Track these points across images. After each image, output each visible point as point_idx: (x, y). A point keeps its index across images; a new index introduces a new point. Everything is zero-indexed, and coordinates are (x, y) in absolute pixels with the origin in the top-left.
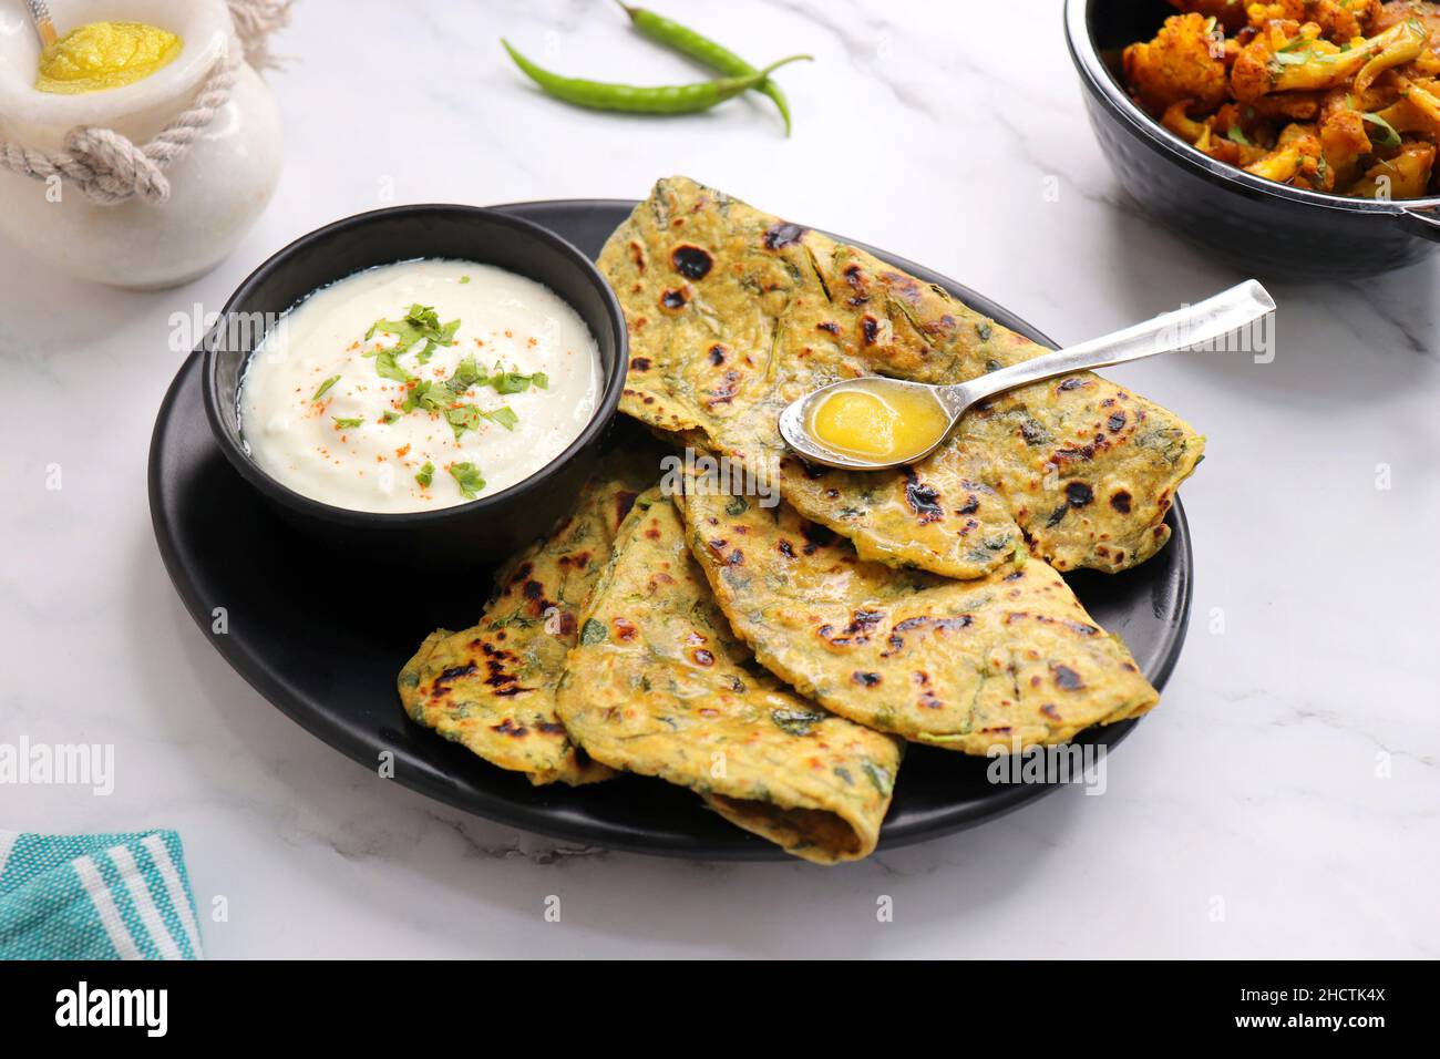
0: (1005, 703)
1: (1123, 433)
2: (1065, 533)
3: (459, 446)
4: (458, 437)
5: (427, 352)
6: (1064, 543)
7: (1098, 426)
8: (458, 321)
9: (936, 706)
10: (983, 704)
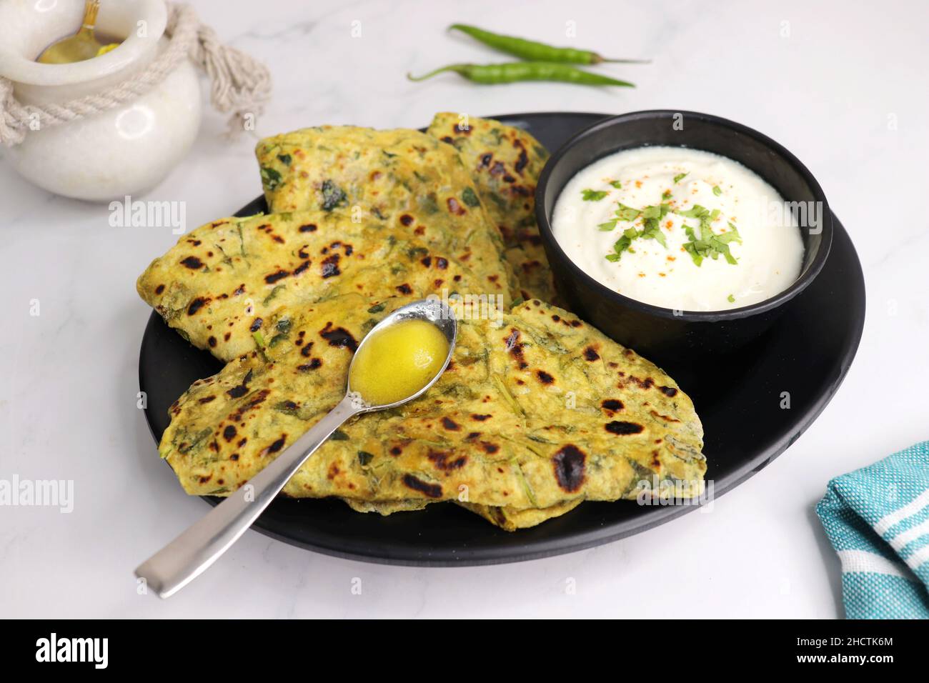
0: (223, 240)
1: (222, 431)
2: (239, 374)
3: (614, 202)
4: (620, 205)
5: (690, 233)
6: (238, 370)
7: (243, 425)
8: (699, 265)
9: (262, 227)
10: (236, 237)
